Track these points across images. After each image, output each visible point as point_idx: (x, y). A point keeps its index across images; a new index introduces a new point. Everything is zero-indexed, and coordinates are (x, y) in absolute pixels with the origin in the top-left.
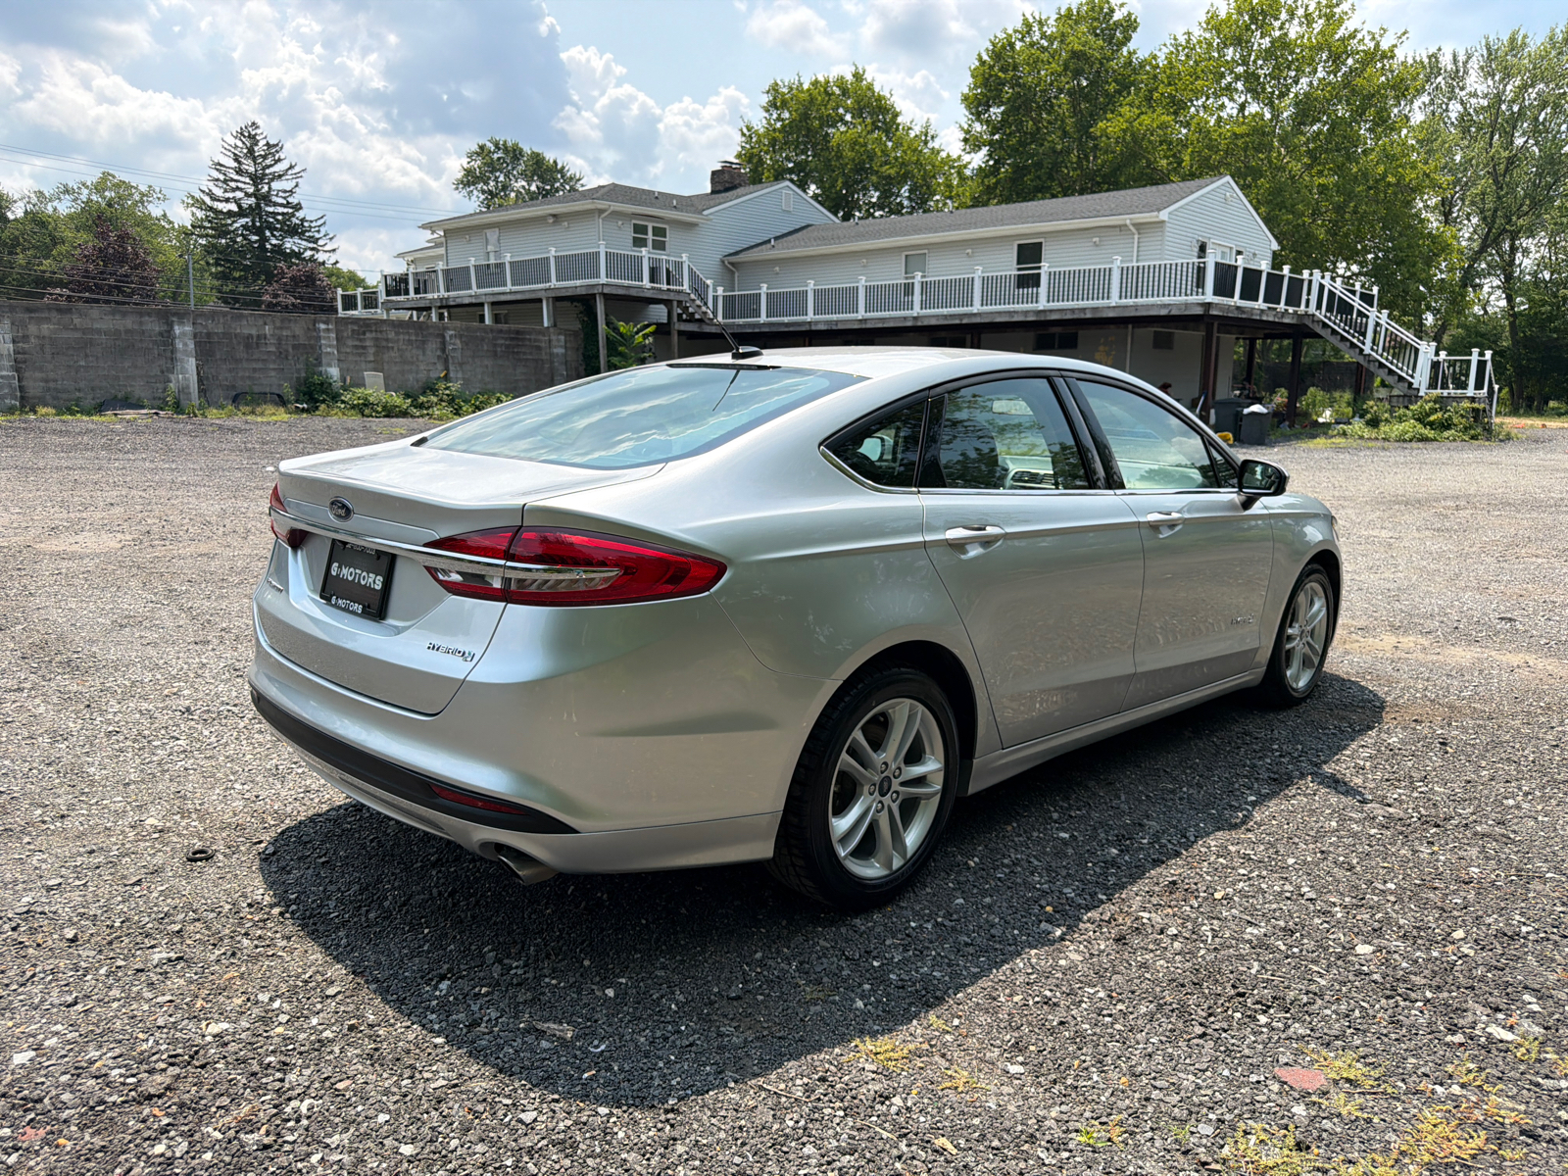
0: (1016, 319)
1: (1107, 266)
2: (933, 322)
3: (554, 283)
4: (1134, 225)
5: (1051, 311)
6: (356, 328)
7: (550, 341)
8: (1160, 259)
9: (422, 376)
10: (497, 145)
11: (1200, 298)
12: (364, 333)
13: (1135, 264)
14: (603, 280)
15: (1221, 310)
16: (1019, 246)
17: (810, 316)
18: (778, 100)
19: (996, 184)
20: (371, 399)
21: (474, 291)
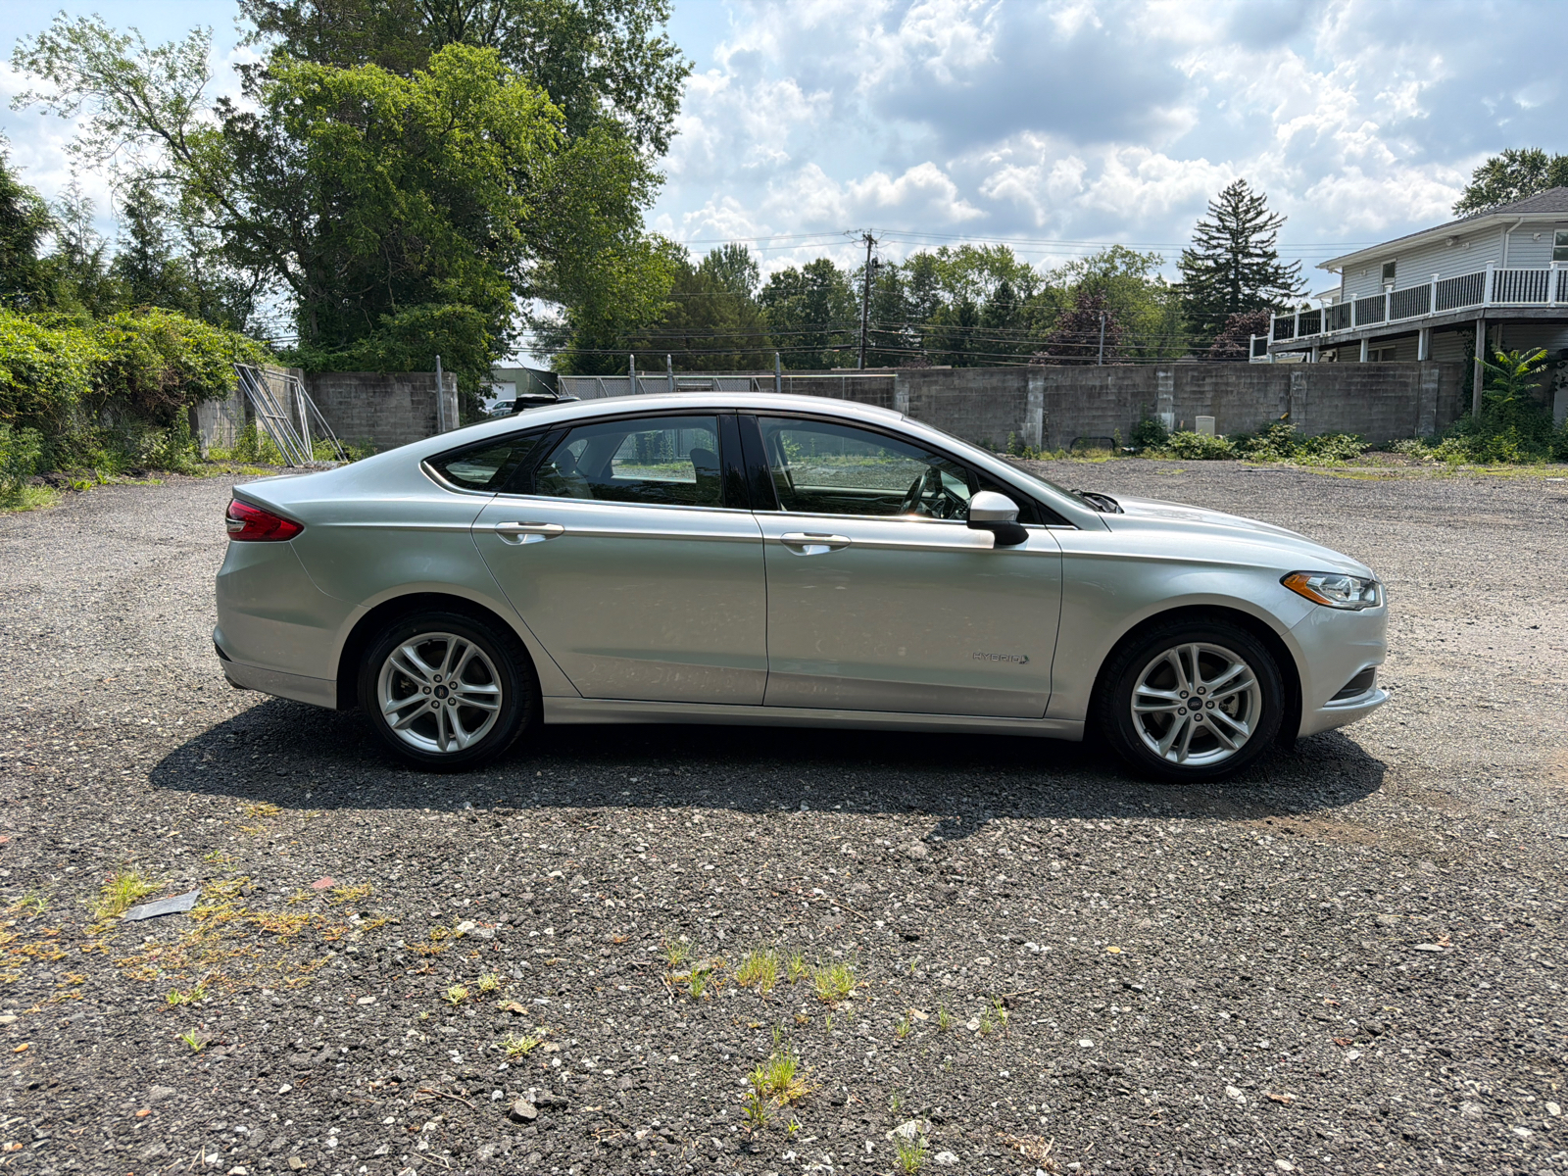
3: (1433, 312)
6: (1196, 374)
7: (1420, 375)
9: (1261, 418)
10: (1513, 159)
12: (1204, 379)
14: (1486, 304)
20: (1194, 442)
21: (1353, 328)
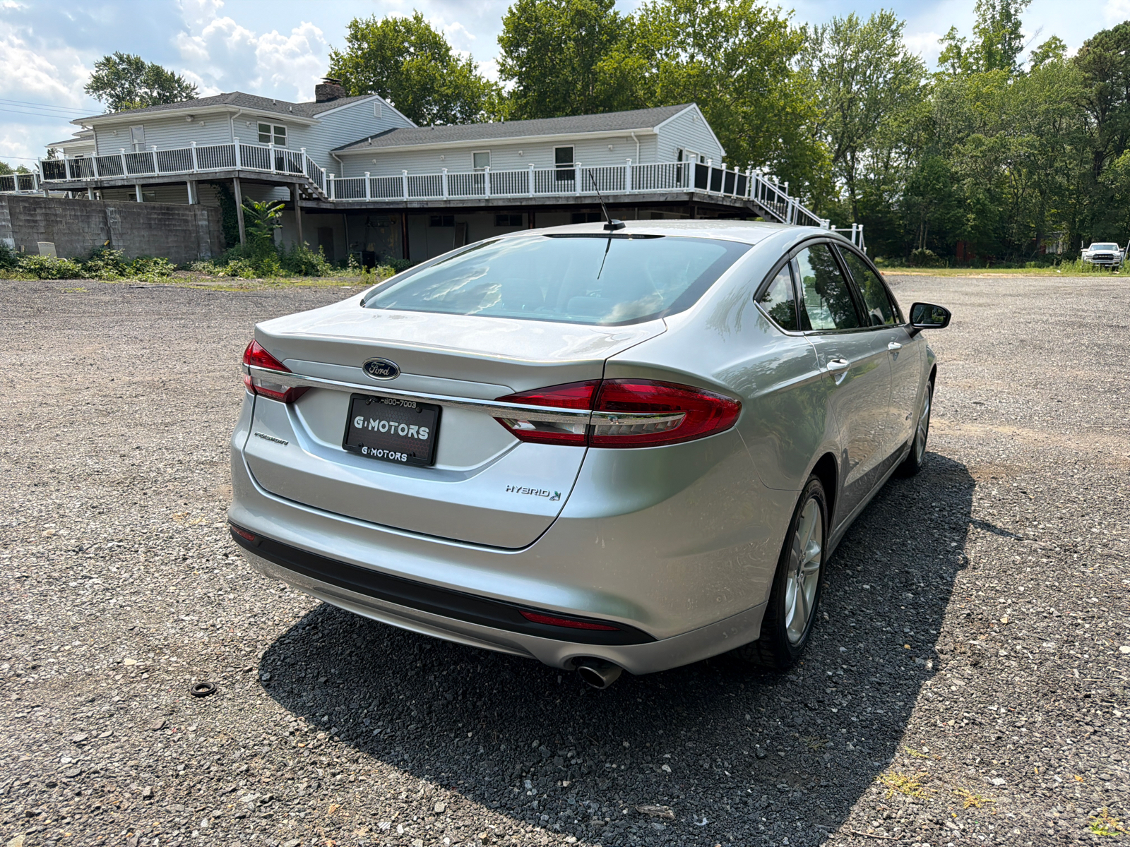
0: (560, 202)
1: (623, 166)
2: (501, 203)
3: (196, 169)
4: (637, 136)
5: (585, 197)
6: (27, 205)
7: (195, 215)
8: (655, 161)
9: (89, 244)
10: (121, 58)
11: (685, 190)
12: (35, 210)
13: (638, 165)
14: (239, 167)
15: (699, 197)
16: (556, 149)
17: (406, 197)
18: (358, 33)
19: (527, 103)
20: (47, 264)
21: (125, 175)
